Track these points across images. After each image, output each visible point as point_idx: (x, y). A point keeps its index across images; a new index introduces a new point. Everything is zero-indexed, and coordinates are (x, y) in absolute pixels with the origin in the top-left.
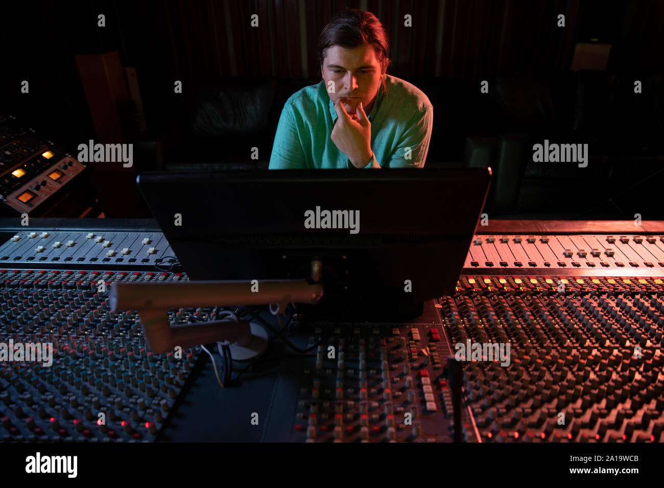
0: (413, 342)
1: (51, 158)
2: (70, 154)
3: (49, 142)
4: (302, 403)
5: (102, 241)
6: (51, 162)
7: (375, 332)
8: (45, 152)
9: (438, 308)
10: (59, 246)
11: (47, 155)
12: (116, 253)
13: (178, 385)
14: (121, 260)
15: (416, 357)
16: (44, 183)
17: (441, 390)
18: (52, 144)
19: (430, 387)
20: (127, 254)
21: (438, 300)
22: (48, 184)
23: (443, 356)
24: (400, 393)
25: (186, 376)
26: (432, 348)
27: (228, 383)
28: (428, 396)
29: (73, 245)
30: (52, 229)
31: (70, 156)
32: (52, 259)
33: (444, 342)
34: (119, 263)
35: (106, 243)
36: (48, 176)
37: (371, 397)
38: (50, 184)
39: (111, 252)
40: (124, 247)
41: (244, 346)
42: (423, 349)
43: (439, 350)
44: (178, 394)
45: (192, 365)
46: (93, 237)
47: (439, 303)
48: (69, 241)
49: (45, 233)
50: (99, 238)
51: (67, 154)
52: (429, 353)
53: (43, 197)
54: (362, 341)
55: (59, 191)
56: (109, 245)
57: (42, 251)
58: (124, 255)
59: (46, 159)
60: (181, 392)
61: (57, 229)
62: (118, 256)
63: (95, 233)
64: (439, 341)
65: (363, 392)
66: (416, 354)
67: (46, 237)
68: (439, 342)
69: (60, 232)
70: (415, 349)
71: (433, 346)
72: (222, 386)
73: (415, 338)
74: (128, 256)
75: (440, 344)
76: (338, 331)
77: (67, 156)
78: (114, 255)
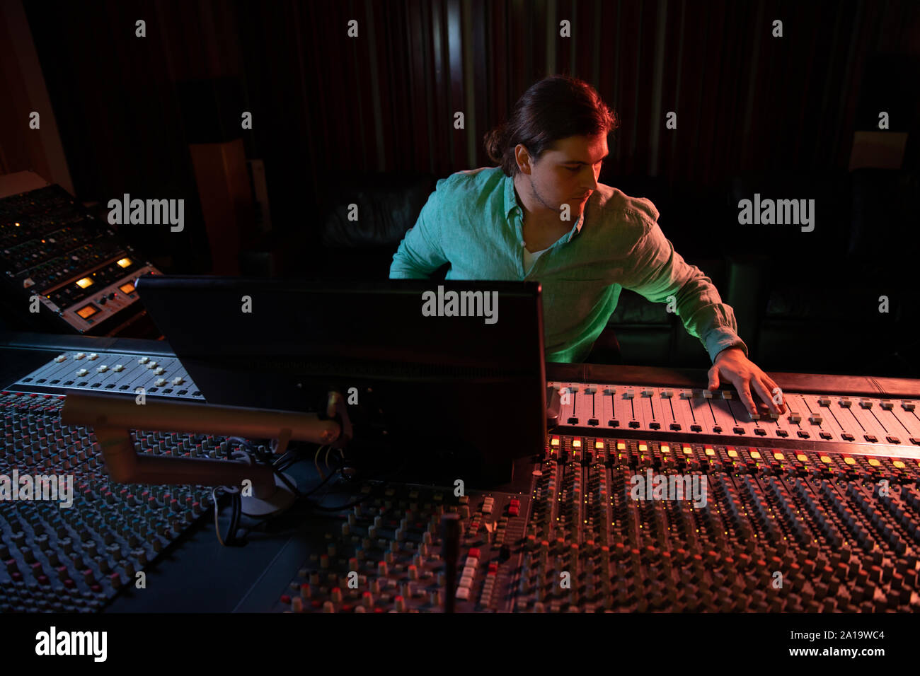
0: (481, 514)
1: (128, 268)
2: (151, 263)
3: (129, 247)
4: (303, 572)
5: (155, 367)
6: (127, 271)
7: (436, 498)
8: (121, 259)
9: (536, 476)
10: (105, 371)
11: (123, 263)
12: (167, 383)
13: (169, 536)
14: (169, 391)
15: (475, 533)
16: (112, 296)
17: (485, 576)
18: (132, 250)
19: (473, 570)
20: (179, 385)
21: (541, 467)
22: (118, 298)
23: (512, 535)
24: (431, 574)
25: (184, 528)
26: (501, 524)
27: (231, 541)
28: (464, 580)
29: (120, 370)
30: (103, 350)
31: (151, 265)
32: (92, 384)
33: (522, 519)
34: (167, 395)
35: (159, 369)
36: (119, 288)
37: (392, 574)
38: (120, 298)
39: (161, 380)
40: (178, 376)
41: (264, 499)
42: (488, 523)
43: (511, 527)
44: (164, 547)
45: (195, 516)
46: (147, 362)
47: (540, 470)
48: (117, 366)
49: (94, 355)
50: (152, 363)
51: (148, 263)
52: (495, 529)
53: (108, 313)
54: (413, 507)
55: (130, 307)
56: (162, 373)
57: (84, 375)
58: (175, 385)
59: (121, 267)
60: (170, 546)
61: (108, 350)
62: (167, 387)
63: (150, 357)
64: (516, 516)
65: (384, 566)
66: (477, 529)
67: (94, 359)
68: (515, 518)
69: (112, 354)
70: (479, 522)
71: (504, 521)
72: (221, 542)
73: (484, 509)
74: (180, 386)
75: (515, 520)
76: (390, 493)
77: (148, 265)
78: (163, 384)
